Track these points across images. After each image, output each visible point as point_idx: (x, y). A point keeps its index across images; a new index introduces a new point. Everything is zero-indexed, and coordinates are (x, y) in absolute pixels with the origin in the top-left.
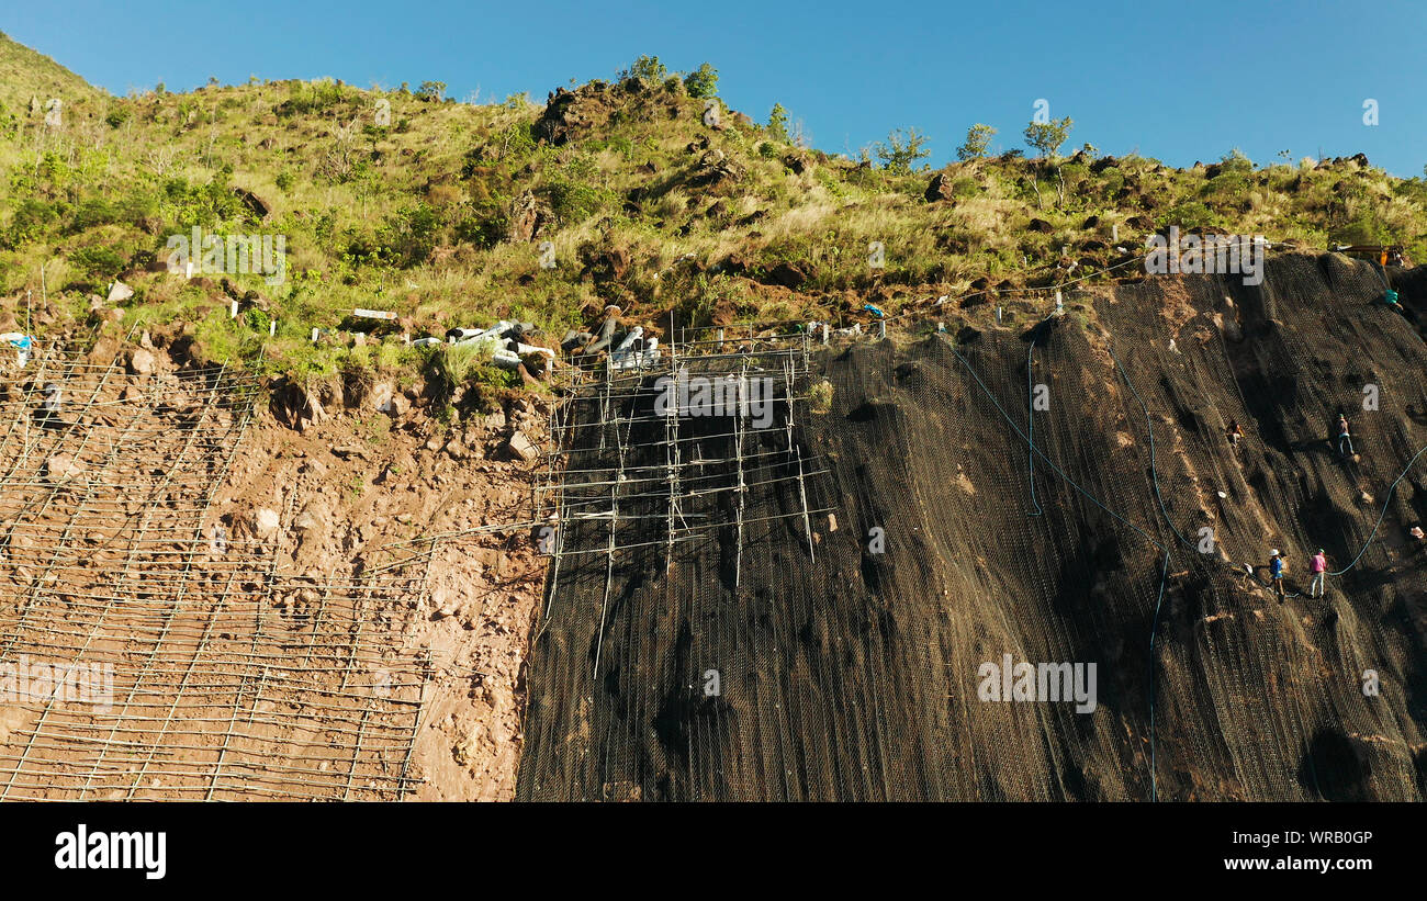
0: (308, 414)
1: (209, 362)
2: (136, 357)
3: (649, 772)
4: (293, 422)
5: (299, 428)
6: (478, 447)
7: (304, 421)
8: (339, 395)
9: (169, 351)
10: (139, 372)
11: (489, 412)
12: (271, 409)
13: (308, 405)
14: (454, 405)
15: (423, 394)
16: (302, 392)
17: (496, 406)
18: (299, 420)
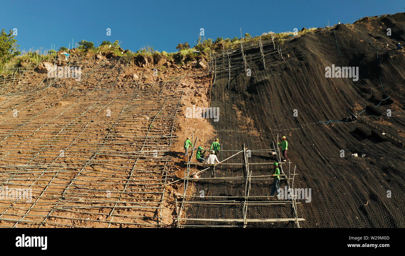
0: (145, 63)
1: (118, 56)
2: (98, 56)
3: (247, 97)
4: (140, 65)
5: (142, 67)
6: (190, 66)
7: (143, 65)
8: (152, 60)
9: (106, 57)
10: (99, 58)
11: (193, 60)
12: (135, 63)
13: (145, 60)
14: (183, 61)
15: (174, 61)
16: (143, 57)
17: (194, 59)
18: (142, 65)
